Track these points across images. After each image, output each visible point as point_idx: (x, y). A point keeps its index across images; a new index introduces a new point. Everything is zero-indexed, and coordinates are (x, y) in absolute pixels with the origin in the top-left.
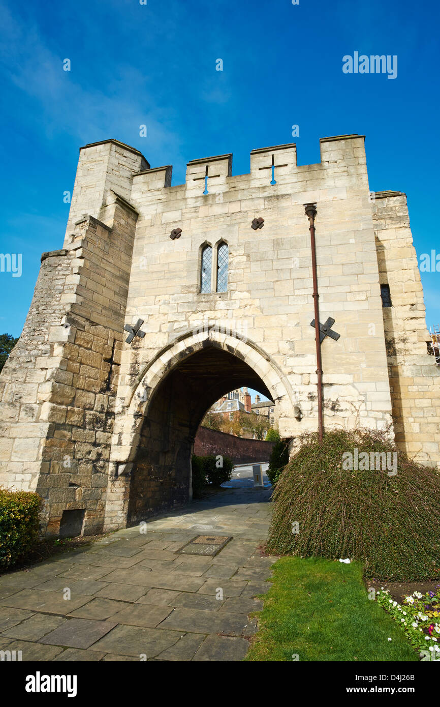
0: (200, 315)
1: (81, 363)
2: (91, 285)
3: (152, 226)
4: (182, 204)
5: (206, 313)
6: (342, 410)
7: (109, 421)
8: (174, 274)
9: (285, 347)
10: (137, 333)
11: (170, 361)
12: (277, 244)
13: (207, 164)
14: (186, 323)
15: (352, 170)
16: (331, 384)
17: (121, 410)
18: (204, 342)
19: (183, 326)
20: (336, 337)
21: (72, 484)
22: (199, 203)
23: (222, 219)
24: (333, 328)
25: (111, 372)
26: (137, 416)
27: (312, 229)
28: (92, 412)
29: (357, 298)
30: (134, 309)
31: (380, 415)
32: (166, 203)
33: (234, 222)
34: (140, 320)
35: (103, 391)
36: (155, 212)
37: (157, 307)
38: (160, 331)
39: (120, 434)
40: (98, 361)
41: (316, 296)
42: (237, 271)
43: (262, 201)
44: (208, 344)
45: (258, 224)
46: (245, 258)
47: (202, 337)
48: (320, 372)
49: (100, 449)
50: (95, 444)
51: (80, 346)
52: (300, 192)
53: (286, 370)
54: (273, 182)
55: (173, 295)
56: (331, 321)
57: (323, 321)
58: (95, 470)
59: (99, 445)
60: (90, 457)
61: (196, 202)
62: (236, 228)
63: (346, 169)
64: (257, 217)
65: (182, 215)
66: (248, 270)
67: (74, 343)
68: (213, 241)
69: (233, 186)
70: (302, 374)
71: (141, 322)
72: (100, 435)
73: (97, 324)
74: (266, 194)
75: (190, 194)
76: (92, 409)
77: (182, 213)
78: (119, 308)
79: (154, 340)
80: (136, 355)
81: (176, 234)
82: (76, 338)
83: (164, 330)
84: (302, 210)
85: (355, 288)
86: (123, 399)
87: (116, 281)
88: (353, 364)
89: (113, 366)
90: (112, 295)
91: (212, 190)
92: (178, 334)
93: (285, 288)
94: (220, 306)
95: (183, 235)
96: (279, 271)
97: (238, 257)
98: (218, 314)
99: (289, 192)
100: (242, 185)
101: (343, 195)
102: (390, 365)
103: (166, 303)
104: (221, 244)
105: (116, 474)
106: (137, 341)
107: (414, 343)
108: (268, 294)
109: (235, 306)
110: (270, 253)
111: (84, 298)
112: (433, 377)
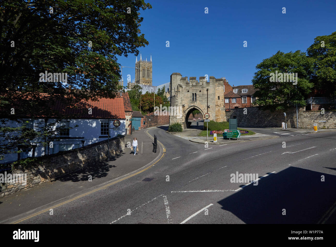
0: (192, 104)
3: (185, 89)
4: (189, 86)
8: (189, 98)
9: (204, 109)
11: (189, 110)
12: (203, 94)
15: (213, 84)
19: (190, 105)
20: (210, 108)
22: (192, 86)
23: (195, 90)
26: (185, 117)
27: (207, 93)
29: (212, 103)
30: (183, 102)
31: (214, 117)
32: (187, 86)
36: (185, 87)
37: (186, 102)
41: (207, 102)
43: (200, 88)
44: (194, 108)
45: (200, 91)
47: (193, 107)
54: (203, 84)
56: (209, 106)
57: (208, 106)
62: (197, 91)
64: (200, 90)
66: (198, 98)
68: (194, 93)
71: (184, 104)
74: (201, 86)
75: (190, 85)
77: (189, 88)
78: (181, 103)
79: (186, 107)
80: (184, 109)
81: (188, 91)
83: (188, 106)
84: (206, 90)
90: (180, 101)
91: (194, 85)
92: (190, 106)
93: (204, 101)
94: (195, 103)
95: (189, 91)
96: (203, 98)
97: (198, 96)
98: (195, 104)
99: (205, 86)
100: (198, 84)
101: (212, 88)
102: (218, 109)
103: (188, 102)
104: (196, 94)
105: (183, 124)
106: (184, 107)
107: (222, 105)
108: (202, 102)
109: (198, 103)
110: (202, 96)
111: (178, 103)
112: (224, 111)
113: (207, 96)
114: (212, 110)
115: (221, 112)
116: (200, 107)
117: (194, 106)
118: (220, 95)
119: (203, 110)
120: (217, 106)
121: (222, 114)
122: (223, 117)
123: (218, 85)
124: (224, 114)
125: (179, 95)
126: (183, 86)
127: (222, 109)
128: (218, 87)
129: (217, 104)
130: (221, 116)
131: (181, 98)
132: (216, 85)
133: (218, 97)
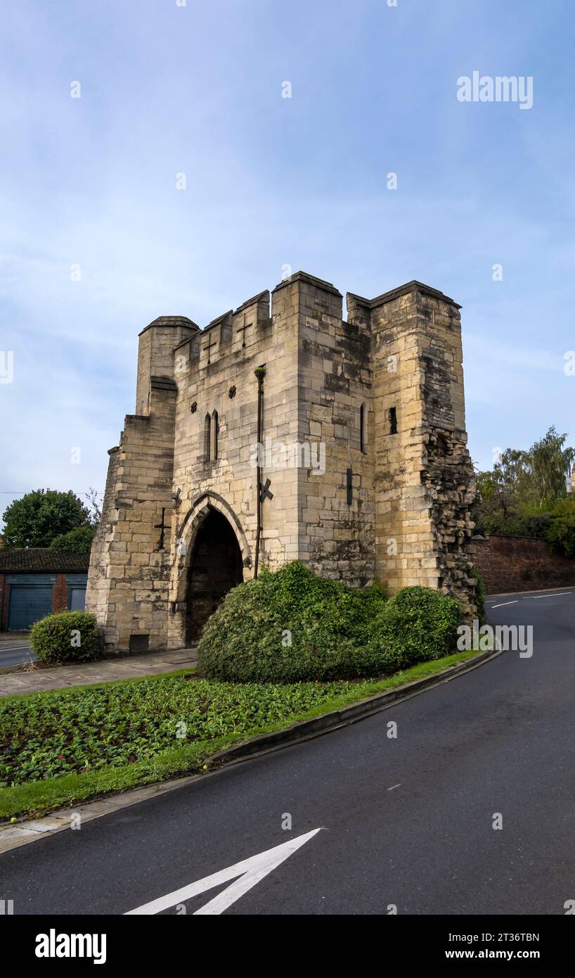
0: (205, 483)
1: (133, 534)
2: (134, 471)
3: (183, 401)
4: (197, 376)
5: (208, 480)
6: (272, 560)
7: (165, 572)
8: (193, 446)
9: (244, 507)
10: (178, 501)
11: (193, 523)
12: (243, 410)
13: (210, 331)
14: (198, 491)
15: (289, 321)
16: (268, 538)
17: (172, 563)
18: (207, 506)
19: (197, 493)
20: (271, 497)
21: (134, 618)
23: (215, 390)
24: (270, 489)
25: (163, 535)
26: (180, 567)
27: (261, 393)
28: (147, 568)
30: (175, 480)
32: (190, 377)
33: (221, 392)
34: (179, 489)
35: (156, 551)
36: (185, 387)
37: (186, 477)
38: (188, 498)
39: (173, 581)
40: (148, 528)
42: (223, 440)
43: (234, 369)
44: (209, 508)
45: (232, 393)
46: (226, 428)
47: (205, 502)
48: (260, 529)
49: (157, 594)
50: (153, 590)
51: (130, 521)
52: (258, 354)
53: (244, 528)
54: (244, 345)
55: (193, 465)
56: (269, 483)
57: (264, 483)
58: (156, 608)
59: (157, 590)
60: (149, 599)
61: (204, 374)
62: (221, 398)
63: (285, 321)
64: (233, 385)
65: (197, 388)
66: (226, 439)
67: (125, 520)
68: (211, 412)
69: (222, 354)
70: (252, 531)
71: (179, 491)
72: (158, 584)
73: (144, 501)
74: (239, 360)
75: (201, 365)
76: (148, 565)
77: (197, 386)
78: (165, 481)
80: (178, 519)
81: (194, 408)
82: (126, 516)
83: (190, 497)
84: (256, 374)
86: (173, 554)
87: (160, 460)
88: (279, 520)
89: (165, 530)
90: (156, 473)
91: (213, 360)
92: (196, 501)
93: (245, 454)
94: (214, 473)
95: (198, 407)
96: (242, 437)
97: (223, 428)
98: (213, 481)
99: (251, 355)
100: (226, 352)
101: (282, 353)
102: (391, 500)
103: (190, 473)
104: (216, 414)
105: (173, 610)
106: (178, 507)
107: (410, 474)
108: (237, 460)
109: (221, 474)
110: (239, 421)
111: (130, 483)
112: (422, 510)
113: (255, 419)
114: (280, 514)
115: (406, 524)
116: (229, 500)
117: (207, 495)
118: (399, 395)
119: (241, 518)
120: (386, 484)
121: (414, 537)
122: (418, 564)
123: (388, 333)
124: (422, 537)
125: (147, 435)
126: (181, 381)
127: (414, 498)
128: (389, 341)
129: (384, 465)
130: (407, 556)
131: (159, 452)
132: (378, 336)
133: (388, 415)
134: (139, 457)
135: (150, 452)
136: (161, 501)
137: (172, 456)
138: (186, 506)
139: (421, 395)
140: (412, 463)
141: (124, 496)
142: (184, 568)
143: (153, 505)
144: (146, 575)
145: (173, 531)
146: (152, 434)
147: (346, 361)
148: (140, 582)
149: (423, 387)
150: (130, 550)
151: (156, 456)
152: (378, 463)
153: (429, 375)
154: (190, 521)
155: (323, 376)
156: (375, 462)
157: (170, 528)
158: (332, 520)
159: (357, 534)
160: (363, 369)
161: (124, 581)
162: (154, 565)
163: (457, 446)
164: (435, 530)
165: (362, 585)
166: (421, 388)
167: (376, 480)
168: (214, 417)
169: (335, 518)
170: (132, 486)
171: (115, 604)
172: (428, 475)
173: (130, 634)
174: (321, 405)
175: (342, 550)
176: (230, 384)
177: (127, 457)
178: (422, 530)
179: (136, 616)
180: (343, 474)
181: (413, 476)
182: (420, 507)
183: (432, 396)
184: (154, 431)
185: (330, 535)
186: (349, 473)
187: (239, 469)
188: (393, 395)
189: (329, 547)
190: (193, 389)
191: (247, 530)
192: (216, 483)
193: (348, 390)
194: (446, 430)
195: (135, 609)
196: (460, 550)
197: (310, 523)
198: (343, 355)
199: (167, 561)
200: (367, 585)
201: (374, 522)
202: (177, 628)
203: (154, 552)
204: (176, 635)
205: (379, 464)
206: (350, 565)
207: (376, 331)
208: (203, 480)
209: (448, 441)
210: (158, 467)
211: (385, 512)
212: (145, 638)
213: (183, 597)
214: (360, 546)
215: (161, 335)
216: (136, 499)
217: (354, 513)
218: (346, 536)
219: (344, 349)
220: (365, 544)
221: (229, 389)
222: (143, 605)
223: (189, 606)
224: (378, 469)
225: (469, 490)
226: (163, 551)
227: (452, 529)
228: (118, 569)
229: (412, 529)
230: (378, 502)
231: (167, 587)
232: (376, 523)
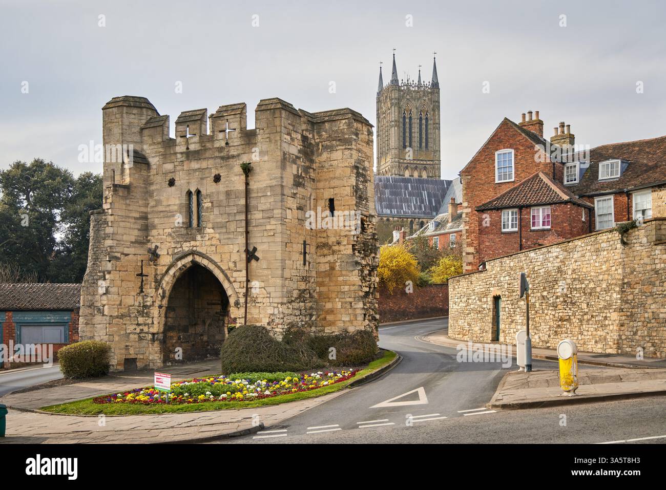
0: (188, 244)
1: (122, 281)
2: (121, 231)
3: (157, 174)
4: (173, 157)
5: (191, 242)
6: (258, 303)
7: (145, 311)
8: (173, 213)
9: (231, 265)
10: (154, 255)
11: (174, 273)
12: (228, 194)
13: (188, 124)
14: (180, 249)
15: (272, 137)
17: (152, 303)
18: (191, 261)
20: (257, 259)
21: (126, 346)
22: (183, 158)
23: (197, 173)
24: (256, 254)
25: (142, 281)
26: (160, 307)
27: (247, 184)
28: (133, 307)
29: (269, 234)
30: (152, 238)
31: (276, 305)
32: (164, 156)
33: (204, 176)
34: (156, 246)
36: (158, 163)
37: (165, 237)
38: (168, 254)
39: (153, 318)
40: (133, 276)
42: (206, 213)
43: (218, 161)
44: (193, 263)
45: (217, 179)
46: (210, 205)
47: (190, 258)
48: (248, 281)
49: (141, 327)
50: (138, 325)
51: (120, 271)
52: (242, 154)
53: (232, 280)
54: (227, 144)
55: (173, 229)
56: (255, 249)
57: (251, 249)
58: (141, 339)
59: (141, 325)
60: (135, 331)
61: (182, 157)
62: (205, 181)
63: (268, 136)
64: (217, 173)
65: (174, 167)
66: (212, 213)
67: (116, 270)
68: (193, 190)
69: (203, 145)
70: (240, 282)
71: (157, 247)
72: (141, 320)
73: (128, 255)
74: (222, 154)
75: (179, 149)
76: (133, 305)
77: (174, 165)
78: (142, 239)
80: (156, 270)
81: (172, 183)
82: (116, 267)
83: (170, 253)
84: (242, 169)
85: (268, 227)
86: (152, 297)
87: (138, 221)
88: (265, 276)
89: (143, 277)
90: (136, 232)
91: (192, 147)
92: (177, 256)
93: (232, 227)
94: (199, 237)
95: (177, 183)
96: (229, 214)
97: (206, 204)
98: (198, 243)
99: (235, 153)
100: (209, 145)
101: (266, 158)
102: (329, 262)
103: (170, 235)
104: (198, 192)
105: (153, 340)
106: (156, 260)
107: (345, 245)
108: (224, 230)
109: (207, 238)
110: (224, 201)
111: (117, 240)
112: (353, 271)
113: (243, 202)
114: (266, 272)
115: (341, 279)
116: (216, 258)
117: (193, 253)
118: (337, 191)
119: (228, 273)
120: (326, 251)
121: (346, 288)
122: (350, 305)
123: (329, 144)
124: (353, 288)
125: (128, 201)
126: (153, 157)
127: (347, 262)
128: (329, 150)
129: (324, 238)
130: (341, 300)
131: (137, 215)
132: (320, 144)
133: (327, 203)
134: (123, 219)
135: (131, 215)
136: (140, 255)
137: (146, 218)
138: (165, 260)
139: (353, 193)
140: (346, 238)
141: (114, 250)
142: (163, 308)
143: (135, 258)
144: (133, 313)
145: (151, 278)
146: (132, 200)
147: (303, 164)
148: (128, 318)
149: (355, 187)
150: (121, 294)
151: (135, 218)
152: (319, 235)
153: (358, 179)
154: (172, 272)
155: (293, 176)
156: (317, 235)
157: (147, 276)
158: (297, 276)
159: (308, 285)
160: (311, 168)
161: (117, 318)
162: (137, 305)
163: (370, 226)
164: (360, 284)
165: (310, 319)
166: (353, 188)
167: (317, 247)
168: (196, 194)
169: (298, 275)
170: (119, 242)
171: (113, 335)
172: (357, 247)
173: (124, 358)
174: (291, 197)
175: (301, 297)
176: (214, 172)
177: (115, 219)
178: (353, 283)
179: (127, 344)
180: (302, 244)
181: (347, 247)
182: (351, 269)
183: (359, 193)
184: (133, 197)
185: (295, 286)
186: (305, 244)
187: (225, 237)
188: (332, 190)
189: (295, 294)
190: (169, 166)
191: (234, 281)
192: (202, 244)
193: (304, 185)
194: (365, 216)
195: (126, 339)
196: (371, 296)
197: (287, 278)
198: (301, 160)
199: (146, 302)
200: (312, 319)
201: (316, 276)
202: (156, 353)
203: (137, 295)
204: (156, 358)
205: (320, 237)
206: (305, 305)
207: (318, 140)
208: (186, 241)
209: (365, 223)
210: (136, 227)
211: (324, 270)
212: (134, 360)
213: (162, 330)
214: (309, 293)
215: (130, 114)
216: (122, 254)
217: (307, 271)
218: (303, 286)
219: (301, 155)
220: (311, 292)
221: (213, 175)
222: (131, 336)
223: (165, 336)
224: (320, 240)
225: (377, 256)
226: (143, 294)
227: (368, 283)
228: (114, 308)
229: (345, 283)
230: (319, 263)
231: (147, 322)
232: (317, 277)
